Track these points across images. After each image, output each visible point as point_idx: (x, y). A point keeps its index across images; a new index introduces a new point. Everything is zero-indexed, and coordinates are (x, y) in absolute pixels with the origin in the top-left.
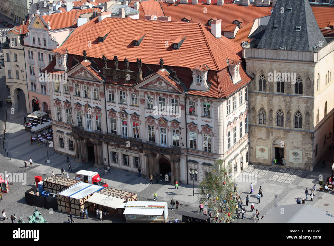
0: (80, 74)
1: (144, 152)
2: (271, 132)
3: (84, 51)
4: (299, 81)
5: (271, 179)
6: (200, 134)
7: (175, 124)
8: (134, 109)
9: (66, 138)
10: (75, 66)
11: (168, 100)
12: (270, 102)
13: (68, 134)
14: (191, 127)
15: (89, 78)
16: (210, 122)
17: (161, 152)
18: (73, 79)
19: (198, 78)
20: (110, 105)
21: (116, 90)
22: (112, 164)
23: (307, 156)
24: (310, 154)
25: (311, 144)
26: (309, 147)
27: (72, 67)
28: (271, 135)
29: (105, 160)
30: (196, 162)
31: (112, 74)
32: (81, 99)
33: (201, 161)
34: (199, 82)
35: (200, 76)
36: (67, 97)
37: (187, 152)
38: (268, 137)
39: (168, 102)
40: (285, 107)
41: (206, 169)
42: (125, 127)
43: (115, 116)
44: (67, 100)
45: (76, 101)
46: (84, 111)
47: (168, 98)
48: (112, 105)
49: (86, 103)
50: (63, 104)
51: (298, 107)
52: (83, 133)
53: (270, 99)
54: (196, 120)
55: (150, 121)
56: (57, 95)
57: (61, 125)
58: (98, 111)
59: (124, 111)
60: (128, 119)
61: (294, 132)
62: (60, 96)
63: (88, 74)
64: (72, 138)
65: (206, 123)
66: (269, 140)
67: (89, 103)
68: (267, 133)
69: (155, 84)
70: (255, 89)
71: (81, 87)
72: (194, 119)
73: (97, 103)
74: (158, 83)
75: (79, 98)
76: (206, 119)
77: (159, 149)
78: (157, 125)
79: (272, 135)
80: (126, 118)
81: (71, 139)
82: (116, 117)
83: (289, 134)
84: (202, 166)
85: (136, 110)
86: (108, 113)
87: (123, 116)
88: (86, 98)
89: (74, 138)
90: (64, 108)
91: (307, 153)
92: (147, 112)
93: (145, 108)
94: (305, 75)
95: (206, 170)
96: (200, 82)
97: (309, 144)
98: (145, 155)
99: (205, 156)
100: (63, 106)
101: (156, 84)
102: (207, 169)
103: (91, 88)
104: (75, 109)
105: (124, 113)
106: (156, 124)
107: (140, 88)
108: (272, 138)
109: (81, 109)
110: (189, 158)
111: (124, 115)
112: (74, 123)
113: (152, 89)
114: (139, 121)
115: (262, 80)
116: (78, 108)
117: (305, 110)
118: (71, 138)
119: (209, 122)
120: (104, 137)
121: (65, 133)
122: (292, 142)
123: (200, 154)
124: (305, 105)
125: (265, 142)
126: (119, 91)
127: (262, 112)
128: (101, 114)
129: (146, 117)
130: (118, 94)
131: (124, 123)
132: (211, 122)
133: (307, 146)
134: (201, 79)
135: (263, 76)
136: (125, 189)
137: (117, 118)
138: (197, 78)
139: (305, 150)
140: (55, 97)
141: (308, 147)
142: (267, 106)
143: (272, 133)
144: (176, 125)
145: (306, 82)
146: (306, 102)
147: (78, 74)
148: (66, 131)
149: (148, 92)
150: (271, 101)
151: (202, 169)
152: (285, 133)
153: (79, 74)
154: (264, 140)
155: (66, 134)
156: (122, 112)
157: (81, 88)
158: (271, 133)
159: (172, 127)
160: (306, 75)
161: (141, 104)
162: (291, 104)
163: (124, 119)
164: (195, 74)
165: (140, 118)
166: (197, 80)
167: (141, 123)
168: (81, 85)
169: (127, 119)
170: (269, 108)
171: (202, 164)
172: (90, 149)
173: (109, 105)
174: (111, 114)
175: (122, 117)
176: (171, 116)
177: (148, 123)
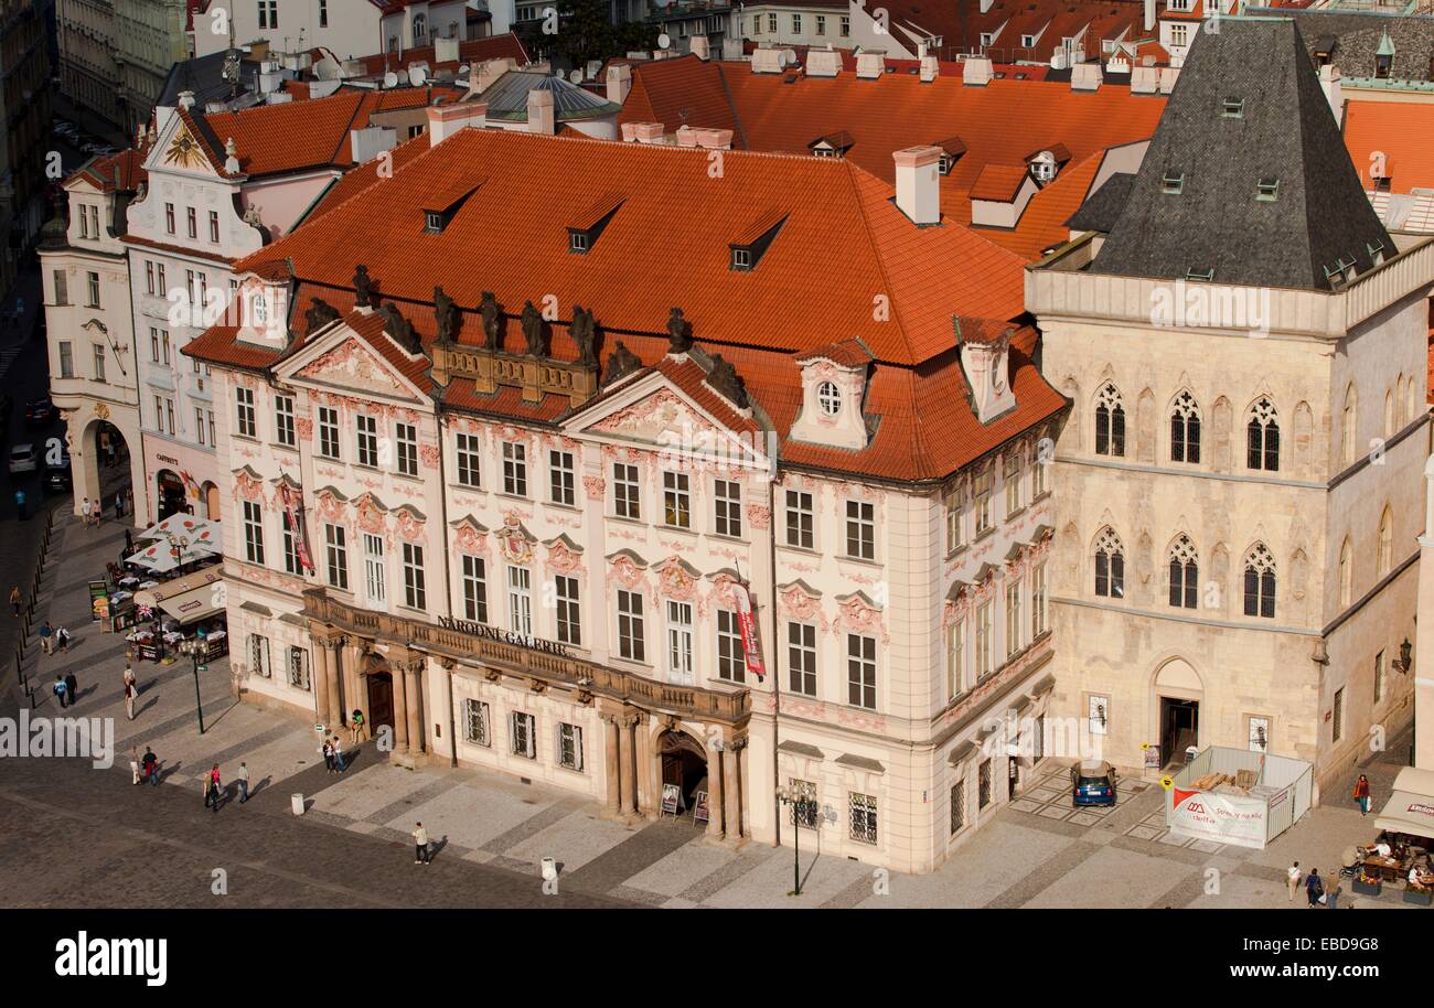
0: (342, 364)
1: (598, 701)
2: (1142, 632)
3: (361, 269)
4: (1264, 416)
5: (1139, 832)
6: (831, 631)
7: (728, 587)
8: (562, 521)
9: (278, 635)
10: (318, 332)
11: (702, 485)
12: (1142, 502)
13: (287, 618)
14: (795, 602)
15: (380, 383)
16: (874, 581)
17: (667, 703)
18: (314, 386)
19: (827, 393)
20: (464, 502)
21: (489, 436)
22: (467, 752)
23: (1295, 737)
24: (1307, 731)
25: (1313, 687)
26: (1304, 701)
27: (307, 334)
28: (1142, 643)
29: (438, 734)
30: (813, 753)
31: (471, 367)
32: (342, 474)
33: (833, 746)
34: (828, 409)
35: (835, 388)
36: (287, 463)
37: (777, 708)
38: (1130, 654)
39: (702, 492)
40: (1205, 525)
41: (853, 783)
42: (521, 593)
43: (483, 547)
44: (286, 477)
45: (321, 482)
46: (355, 522)
47: (702, 476)
48: (469, 501)
49: (364, 489)
50: (269, 491)
51: (1260, 524)
52: (349, 615)
53: (1142, 489)
54: (814, 570)
55: (626, 573)
56: (248, 454)
57: (260, 582)
58: (410, 526)
59: (517, 528)
60: (536, 561)
61: (1241, 632)
62: (259, 455)
63: (374, 367)
64: (306, 635)
65: (856, 587)
66: (1135, 665)
67: (376, 492)
68: (1125, 636)
69: (649, 418)
70: (1080, 446)
71: (346, 419)
72: (807, 570)
73: (409, 492)
74: (659, 411)
75: (334, 467)
76: (855, 569)
77: (657, 691)
78: (653, 590)
79: (1149, 646)
80: (528, 556)
81: (301, 642)
82: (485, 552)
83: (1221, 640)
84: (837, 768)
85: (571, 523)
86: (452, 534)
87: (514, 549)
88: (363, 467)
89: (311, 637)
90: (274, 510)
91: (1295, 723)
92: (612, 535)
93: (607, 519)
94: (1290, 390)
95: (856, 785)
96: (835, 410)
97: (1303, 685)
98: (602, 715)
99: (853, 726)
100: (269, 499)
101: (651, 415)
102: (859, 780)
103: (386, 428)
104: (318, 514)
105: (518, 536)
106: (650, 587)
107: (584, 431)
108: (1147, 657)
109: (343, 516)
110: (786, 734)
111: (521, 546)
112: (313, 574)
113: (636, 435)
114: (578, 572)
115: (1107, 410)
116: (331, 508)
117: (1286, 538)
118: (300, 636)
119: (868, 581)
120: (433, 635)
121: (276, 614)
122: (1234, 679)
123: (831, 717)
124: (1289, 519)
125: (1117, 672)
126: (500, 443)
127: (1109, 546)
128: (424, 536)
129: (610, 557)
130: (495, 455)
131: (521, 577)
132: (878, 581)
133: (1295, 696)
134: (836, 399)
135: (1111, 390)
136: (511, 856)
137: (491, 555)
138: (822, 393)
139: (1286, 712)
140: (239, 462)
141: (1301, 699)
142: (1130, 518)
143: (1148, 637)
144: (731, 592)
145: (1293, 419)
146: (1294, 505)
147: (330, 364)
148: (279, 607)
149: (620, 448)
150: (1145, 500)
151: (840, 781)
152: (1201, 636)
153: (339, 368)
154: (1116, 666)
155: (281, 618)
156: (511, 531)
157: (346, 425)
158: (1142, 636)
159: (715, 599)
160: (1293, 391)
161: (589, 498)
162: (1230, 515)
163: (517, 563)
164: (813, 378)
165: (585, 560)
166: (822, 401)
167: (588, 578)
168: (345, 411)
169: (532, 562)
170: (1137, 528)
171: (836, 761)
172: (379, 685)
173: (458, 502)
174: (467, 538)
175: (509, 553)
176: (712, 553)
177: (615, 579)
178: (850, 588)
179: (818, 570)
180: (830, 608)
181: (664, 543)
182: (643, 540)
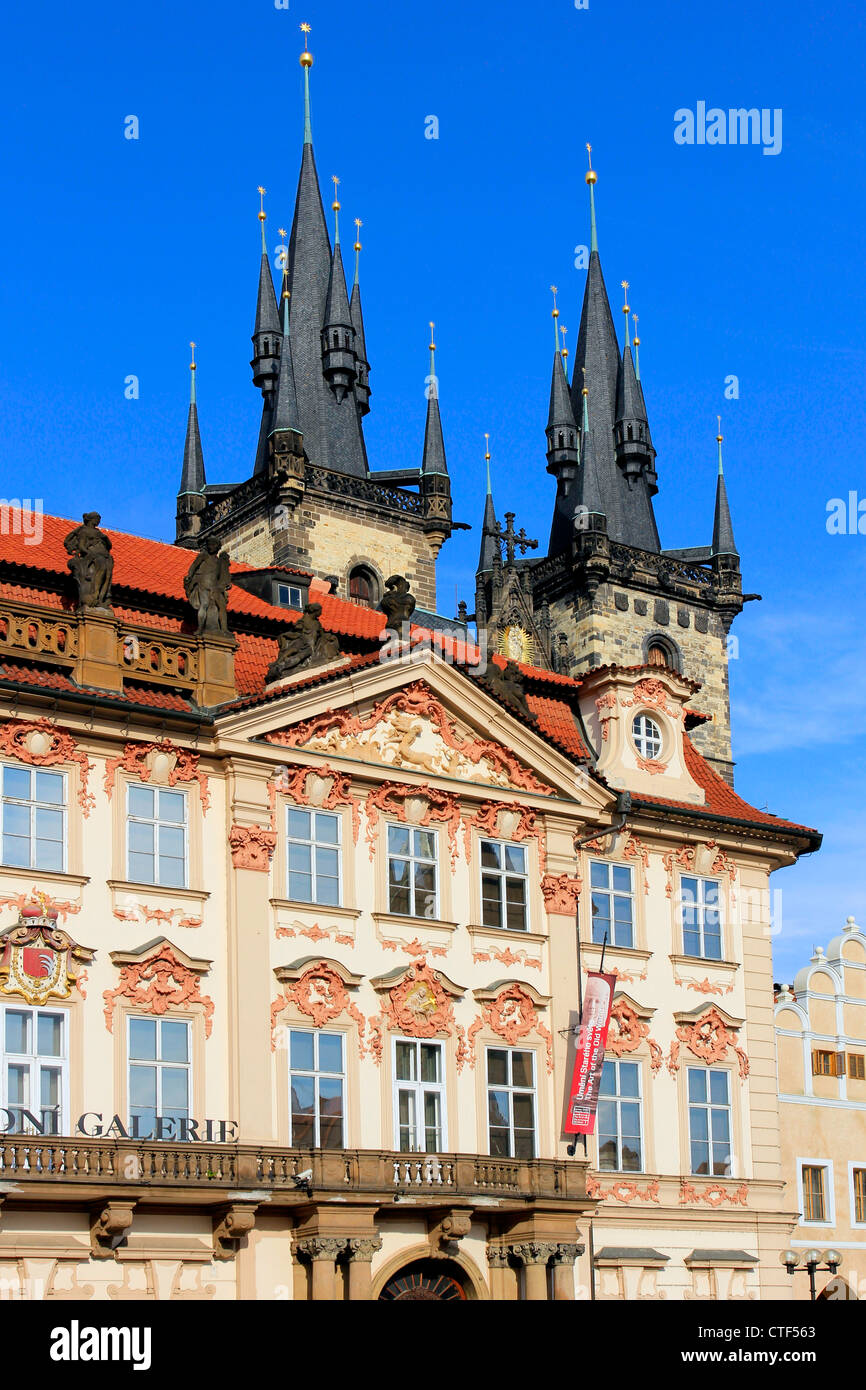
6: (664, 1069)
7: (511, 1011)
8: (156, 914)
11: (461, 849)
16: (724, 989)
30: (650, 1258)
39: (461, 861)
42: (38, 1060)
47: (460, 835)
54: (636, 979)
55: (315, 997)
65: (700, 999)
72: (626, 978)
74: (385, 727)
76: (700, 973)
78: (367, 1027)
80: (68, 983)
85: (178, 918)
87: (34, 972)
92: (284, 931)
93: (274, 902)
99: (702, 1204)
101: (369, 733)
102: (721, 1284)
106: (360, 1020)
107: (256, 740)
110: (605, 1237)
111: (51, 966)
114: (193, 1008)
119: (717, 990)
123: (669, 1197)
132: (730, 989)
138: (633, 729)
144: (515, 1016)
156: (33, 934)
159: (482, 1032)
161: (241, 865)
163: (34, 1001)
165: (212, 984)
166: (633, 740)
167: (216, 1018)
169: (76, 996)
171: (686, 1262)
175: (20, 981)
176: (481, 957)
177: (291, 1011)
178: (691, 1001)
179: (643, 977)
180: (663, 1031)
181: (389, 944)
182: (348, 940)
